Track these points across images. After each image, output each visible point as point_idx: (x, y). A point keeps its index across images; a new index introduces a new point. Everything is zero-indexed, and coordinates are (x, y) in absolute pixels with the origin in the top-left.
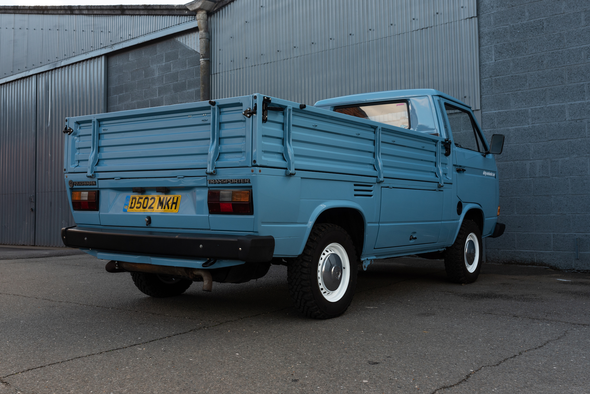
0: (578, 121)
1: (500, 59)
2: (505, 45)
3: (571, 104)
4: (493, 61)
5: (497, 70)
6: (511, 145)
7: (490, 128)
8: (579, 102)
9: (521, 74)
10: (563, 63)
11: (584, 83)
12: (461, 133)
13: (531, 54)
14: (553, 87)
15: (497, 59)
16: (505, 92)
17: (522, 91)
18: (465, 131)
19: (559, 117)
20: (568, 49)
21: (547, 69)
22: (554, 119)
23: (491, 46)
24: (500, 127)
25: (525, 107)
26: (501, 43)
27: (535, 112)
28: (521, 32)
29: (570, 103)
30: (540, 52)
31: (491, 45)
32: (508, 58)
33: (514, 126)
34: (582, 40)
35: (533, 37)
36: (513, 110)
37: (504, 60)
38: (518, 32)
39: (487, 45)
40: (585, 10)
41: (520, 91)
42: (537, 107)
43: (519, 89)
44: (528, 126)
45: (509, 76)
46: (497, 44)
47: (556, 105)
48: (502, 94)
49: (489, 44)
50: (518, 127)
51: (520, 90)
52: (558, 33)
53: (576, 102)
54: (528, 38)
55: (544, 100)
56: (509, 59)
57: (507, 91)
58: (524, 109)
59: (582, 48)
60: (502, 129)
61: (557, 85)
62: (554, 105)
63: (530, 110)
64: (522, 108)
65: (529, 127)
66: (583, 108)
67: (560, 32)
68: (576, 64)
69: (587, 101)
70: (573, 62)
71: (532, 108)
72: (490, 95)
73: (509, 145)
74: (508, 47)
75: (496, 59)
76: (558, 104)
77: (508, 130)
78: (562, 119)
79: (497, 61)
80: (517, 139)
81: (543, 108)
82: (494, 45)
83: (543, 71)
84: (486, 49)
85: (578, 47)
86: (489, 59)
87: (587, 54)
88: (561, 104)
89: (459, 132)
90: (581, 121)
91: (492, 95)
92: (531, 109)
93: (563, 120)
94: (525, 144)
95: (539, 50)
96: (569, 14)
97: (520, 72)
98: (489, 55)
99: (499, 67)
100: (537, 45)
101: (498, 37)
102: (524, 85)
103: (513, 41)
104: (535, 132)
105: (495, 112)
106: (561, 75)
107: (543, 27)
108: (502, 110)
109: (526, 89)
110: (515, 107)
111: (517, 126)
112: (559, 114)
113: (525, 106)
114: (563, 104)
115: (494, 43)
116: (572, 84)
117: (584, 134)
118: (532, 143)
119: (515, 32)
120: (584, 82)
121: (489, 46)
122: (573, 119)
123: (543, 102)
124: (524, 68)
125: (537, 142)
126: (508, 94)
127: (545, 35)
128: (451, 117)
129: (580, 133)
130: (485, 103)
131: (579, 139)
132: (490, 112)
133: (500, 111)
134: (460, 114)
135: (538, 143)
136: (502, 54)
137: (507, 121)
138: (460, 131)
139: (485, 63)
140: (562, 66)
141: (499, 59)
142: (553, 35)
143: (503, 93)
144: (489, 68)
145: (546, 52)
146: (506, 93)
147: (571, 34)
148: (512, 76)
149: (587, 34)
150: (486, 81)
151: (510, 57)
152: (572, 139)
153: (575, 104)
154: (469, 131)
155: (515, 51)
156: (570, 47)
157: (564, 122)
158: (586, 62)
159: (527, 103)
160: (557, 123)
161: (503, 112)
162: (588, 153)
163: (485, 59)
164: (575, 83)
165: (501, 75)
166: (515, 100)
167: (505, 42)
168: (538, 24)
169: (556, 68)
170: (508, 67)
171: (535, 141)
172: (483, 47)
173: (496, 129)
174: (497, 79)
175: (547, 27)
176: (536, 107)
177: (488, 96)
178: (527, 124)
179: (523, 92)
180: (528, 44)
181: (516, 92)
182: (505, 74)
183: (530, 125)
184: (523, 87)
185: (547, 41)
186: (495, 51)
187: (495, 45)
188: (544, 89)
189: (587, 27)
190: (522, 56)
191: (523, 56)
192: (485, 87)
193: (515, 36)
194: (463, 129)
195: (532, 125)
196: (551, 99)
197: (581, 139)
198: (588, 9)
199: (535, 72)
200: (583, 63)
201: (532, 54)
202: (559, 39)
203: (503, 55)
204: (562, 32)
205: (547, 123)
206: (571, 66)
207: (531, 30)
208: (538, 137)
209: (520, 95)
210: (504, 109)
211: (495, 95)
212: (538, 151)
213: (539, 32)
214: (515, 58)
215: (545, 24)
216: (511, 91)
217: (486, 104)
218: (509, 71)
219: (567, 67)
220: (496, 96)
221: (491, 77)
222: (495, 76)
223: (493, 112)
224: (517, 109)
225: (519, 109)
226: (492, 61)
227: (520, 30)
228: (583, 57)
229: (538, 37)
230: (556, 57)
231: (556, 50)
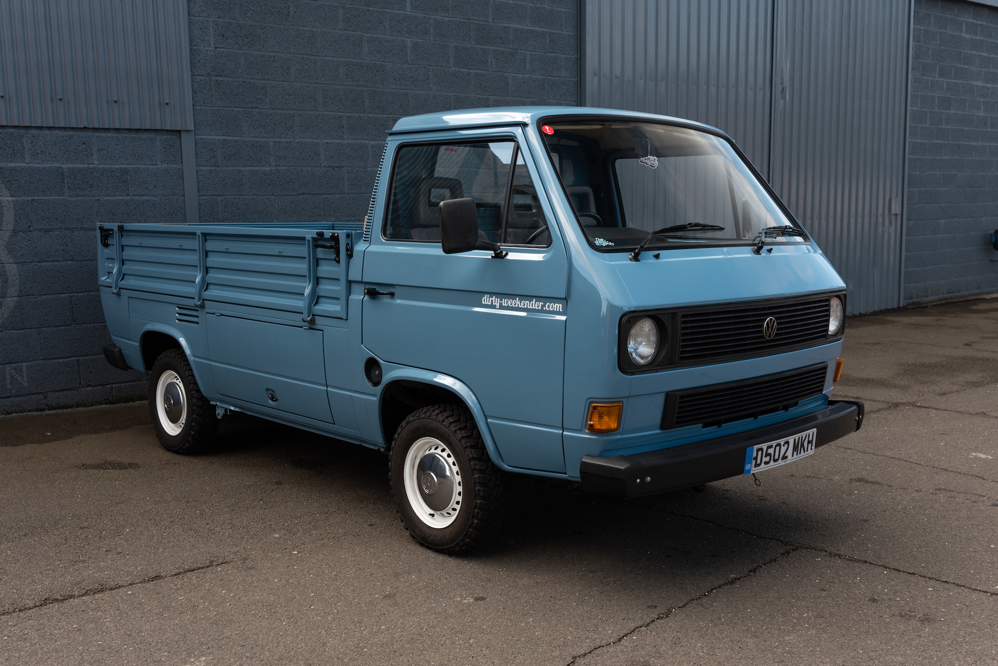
0: (336, 169)
1: (223, 48)
2: (231, 24)
3: (328, 143)
4: (212, 48)
5: (220, 65)
6: (244, 197)
7: (209, 166)
8: (338, 141)
9: (258, 81)
10: (316, 78)
11: (343, 114)
12: (158, 168)
13: (271, 52)
14: (303, 112)
15: (219, 46)
16: (233, 106)
17: (260, 111)
18: (166, 165)
19: (312, 159)
20: (322, 58)
21: (295, 82)
22: (306, 162)
23: (207, 19)
24: (227, 166)
25: (265, 137)
26: (225, 20)
27: (280, 147)
28: (257, 11)
29: (326, 141)
30: (285, 53)
31: (207, 17)
32: (238, 49)
33: (249, 166)
34: (340, 50)
35: (275, 26)
36: (247, 139)
37: (230, 50)
38: (252, 9)
39: (200, 16)
40: (343, 6)
41: (257, 110)
42: (282, 140)
43: (254, 105)
44: (269, 169)
45: (238, 80)
46: (218, 20)
47: (308, 140)
48: (228, 108)
49: (203, 15)
50: (254, 168)
51: (256, 108)
52: (309, 29)
53: (334, 141)
54: (267, 25)
55: (291, 130)
56: (238, 51)
57: (236, 106)
58: (263, 140)
59: (340, 62)
60: (229, 168)
61: (309, 111)
62: (305, 140)
63: (272, 144)
64: (259, 138)
65: (272, 170)
66: (342, 151)
67: (312, 29)
68: (332, 84)
69: (347, 142)
70: (329, 80)
71: (275, 140)
72: (208, 108)
73: (241, 197)
74: (237, 30)
75: (217, 46)
76: (311, 140)
77: (240, 171)
78: (316, 163)
79: (218, 49)
80: (254, 188)
81: (290, 143)
82: (213, 20)
83: (290, 83)
84: (199, 23)
85: (335, 59)
86: (205, 42)
87: (346, 72)
88: (315, 141)
89: (154, 166)
90: (340, 170)
91: (212, 108)
92: (274, 142)
93: (318, 165)
94: (265, 197)
95: (283, 49)
96: (323, 4)
97: (256, 78)
98: (204, 34)
99: (222, 60)
100: (281, 39)
101: (220, 7)
102: (262, 100)
103: (245, 22)
104: (280, 180)
105: (217, 138)
106: (314, 96)
107: (289, 13)
108: (229, 136)
109: (266, 109)
110: (249, 134)
111: (253, 166)
112: (312, 155)
113: (264, 135)
114: (318, 141)
115: (213, 17)
116: (327, 113)
117: (343, 189)
118: (275, 196)
119: (246, 7)
120: (343, 112)
121: (205, 18)
122: (330, 165)
123: (290, 133)
124: (262, 73)
125: (282, 195)
126: (238, 111)
127: (291, 27)
128: (136, 136)
129: (338, 187)
130: (200, 119)
131: (337, 195)
132: (210, 137)
133: (225, 137)
134: (153, 133)
135: (283, 197)
136: (227, 39)
137: (238, 156)
138: (157, 165)
139: (197, 48)
140: (316, 83)
141: (222, 46)
142: (303, 30)
143: (230, 108)
144: (206, 59)
145: (293, 55)
146: (234, 109)
147: (327, 37)
148: (244, 82)
149: (346, 43)
150: (199, 81)
151: (240, 48)
152: (329, 194)
153: (332, 143)
154: (173, 166)
155: (248, 40)
156: (325, 56)
157: (319, 169)
158: (345, 84)
159: (268, 131)
160: (310, 169)
161: (232, 140)
162: (348, 216)
163: (198, 41)
164: (331, 113)
165: (225, 76)
166: (249, 122)
167: (232, 21)
168: (281, 5)
169: (308, 84)
170: (238, 66)
171: (281, 194)
172: (193, 18)
173: (219, 168)
174: (220, 81)
175: (294, 15)
176: (280, 140)
177: (205, 108)
178: (268, 166)
179: (262, 112)
180: (267, 35)
181: (251, 110)
182: (232, 76)
183: (273, 168)
184: (260, 103)
185: (294, 37)
186: (216, 31)
187: (216, 19)
188: (292, 112)
189: (345, 32)
190: (258, 52)
191: (260, 53)
192: (199, 92)
193: (248, 15)
194: (161, 162)
195: (275, 168)
196: (300, 131)
197: (339, 195)
198: (347, 6)
199: (279, 83)
200: (341, 85)
201: (274, 52)
202: (311, 39)
203: (228, 41)
204: (314, 29)
205: (297, 168)
206: (326, 85)
207: (271, 13)
208: (284, 187)
209: (256, 116)
210: (233, 136)
211: (217, 108)
212: (283, 209)
213: (283, 19)
214: (248, 52)
215: (291, 9)
216: (243, 106)
217: (202, 121)
218: (240, 72)
219: (321, 85)
220: (218, 110)
221: (209, 74)
222: (217, 76)
223: (213, 137)
224: (252, 138)
225: (256, 138)
226: (209, 46)
227: (255, 6)
228: (341, 76)
229: (282, 26)
230: (307, 66)
231: (307, 56)
